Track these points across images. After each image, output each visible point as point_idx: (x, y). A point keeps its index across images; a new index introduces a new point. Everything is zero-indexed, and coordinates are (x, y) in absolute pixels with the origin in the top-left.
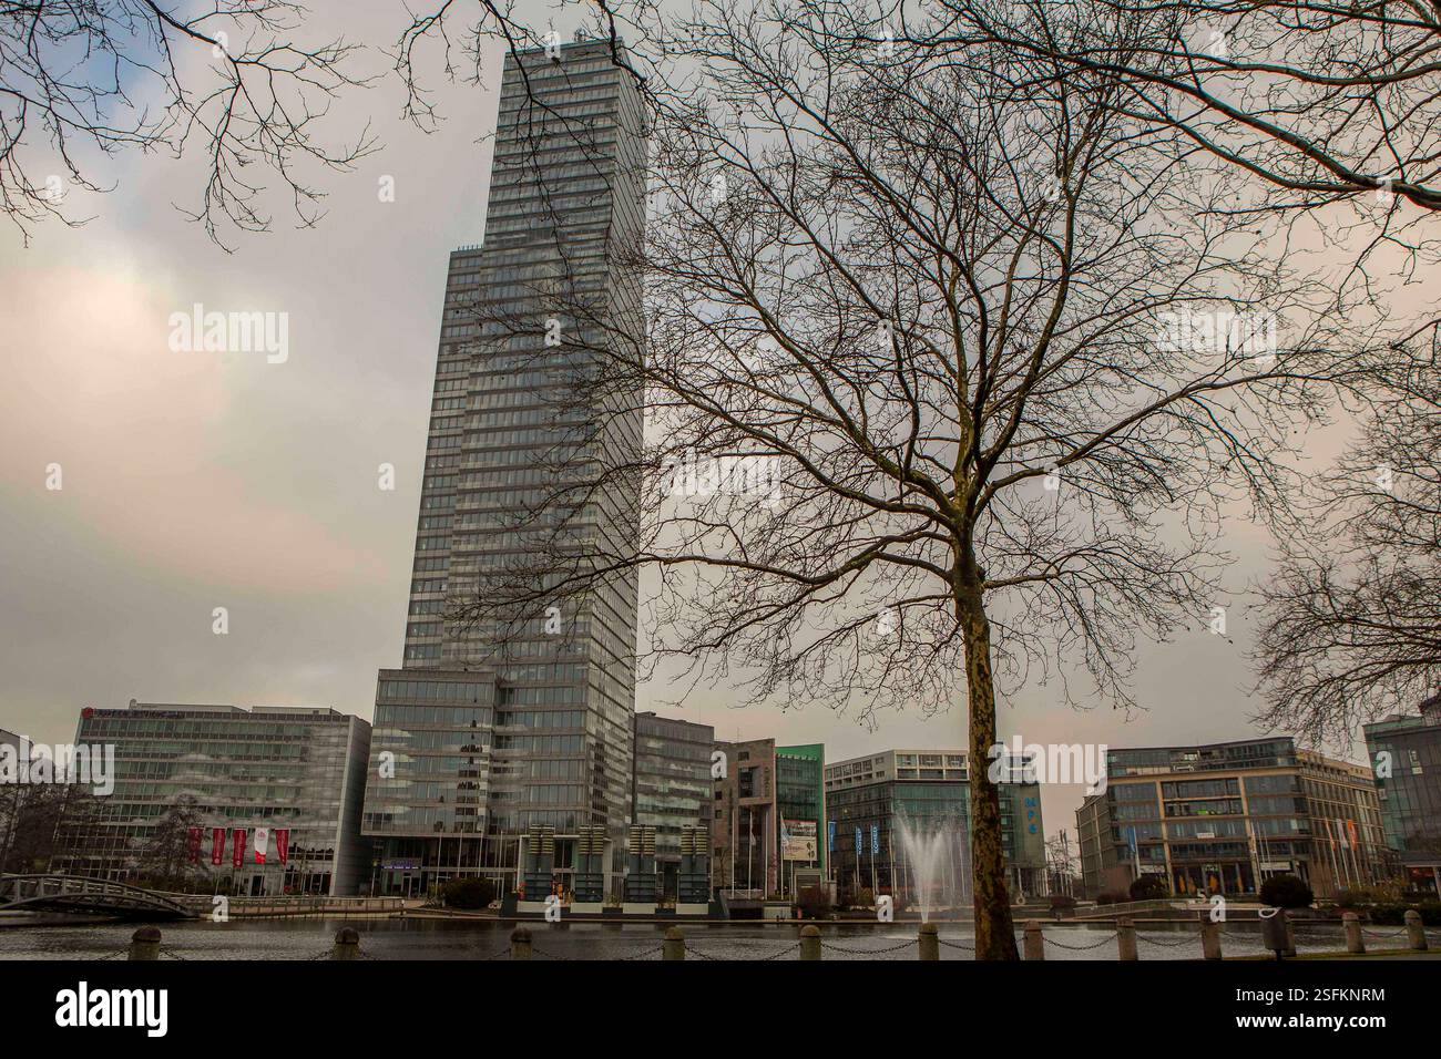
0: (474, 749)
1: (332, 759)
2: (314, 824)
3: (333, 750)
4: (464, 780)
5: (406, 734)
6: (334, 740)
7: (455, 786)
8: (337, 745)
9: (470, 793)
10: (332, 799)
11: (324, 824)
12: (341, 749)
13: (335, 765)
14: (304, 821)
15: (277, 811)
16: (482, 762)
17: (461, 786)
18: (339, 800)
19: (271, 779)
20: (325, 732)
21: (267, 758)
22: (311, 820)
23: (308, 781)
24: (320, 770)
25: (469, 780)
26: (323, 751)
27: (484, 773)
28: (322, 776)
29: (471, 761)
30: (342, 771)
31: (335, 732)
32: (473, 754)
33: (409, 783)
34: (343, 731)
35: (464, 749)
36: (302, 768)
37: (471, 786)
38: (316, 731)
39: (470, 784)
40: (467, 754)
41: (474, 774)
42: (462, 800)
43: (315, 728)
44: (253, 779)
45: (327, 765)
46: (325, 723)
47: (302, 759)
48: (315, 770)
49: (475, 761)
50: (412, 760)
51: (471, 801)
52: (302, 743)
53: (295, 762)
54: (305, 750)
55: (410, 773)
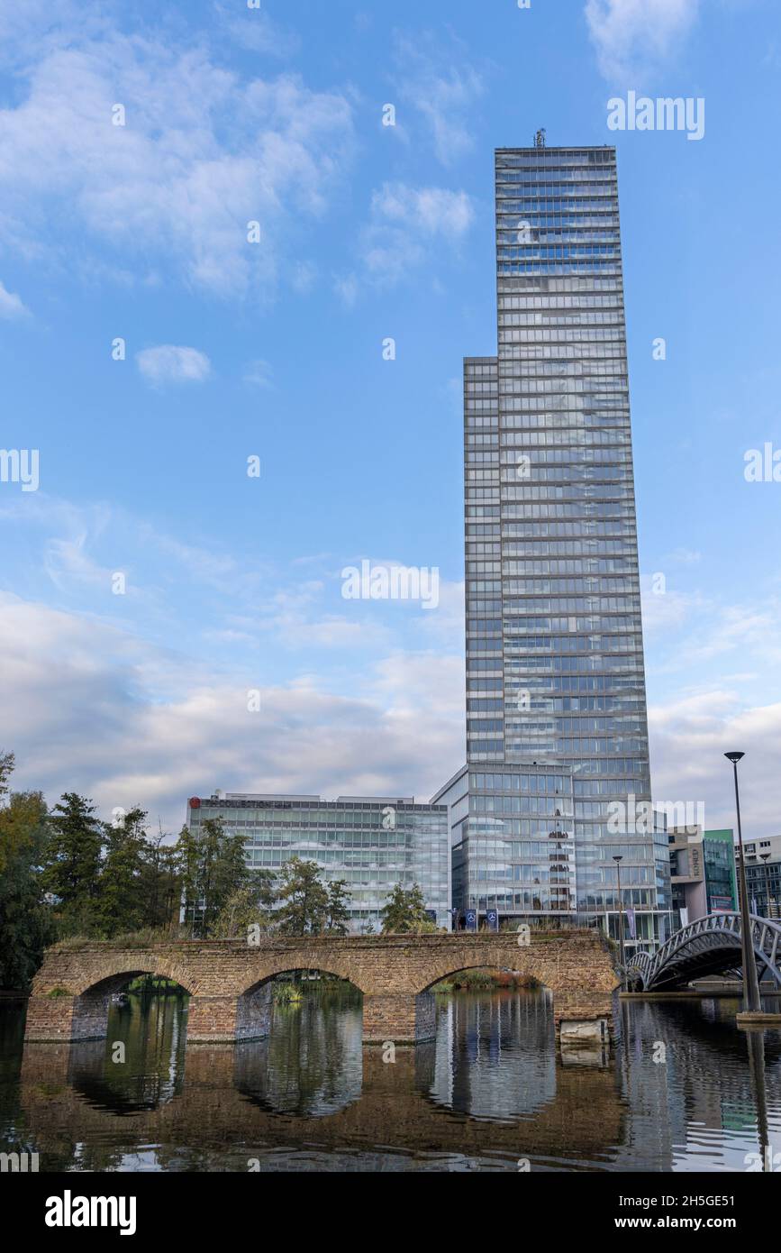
0: (560, 835)
1: (435, 846)
3: (436, 837)
4: (556, 863)
5: (499, 822)
6: (435, 828)
7: (547, 869)
8: (439, 833)
9: (559, 875)
10: (440, 882)
12: (443, 836)
13: (439, 850)
16: (568, 847)
17: (553, 869)
18: (447, 882)
19: (381, 864)
20: (426, 821)
21: (376, 845)
23: (416, 866)
24: (425, 855)
25: (560, 863)
26: (426, 838)
27: (572, 857)
28: (428, 861)
29: (559, 846)
30: (446, 857)
31: (435, 820)
32: (560, 840)
33: (508, 867)
34: (443, 819)
35: (552, 835)
36: (408, 854)
37: (562, 869)
39: (561, 866)
40: (555, 840)
41: (563, 857)
42: (555, 881)
43: (416, 817)
44: (365, 864)
45: (431, 851)
46: (425, 812)
47: (408, 846)
48: (420, 855)
49: (563, 847)
50: (507, 846)
51: (564, 881)
52: (406, 831)
53: (402, 849)
54: (409, 838)
55: (506, 856)
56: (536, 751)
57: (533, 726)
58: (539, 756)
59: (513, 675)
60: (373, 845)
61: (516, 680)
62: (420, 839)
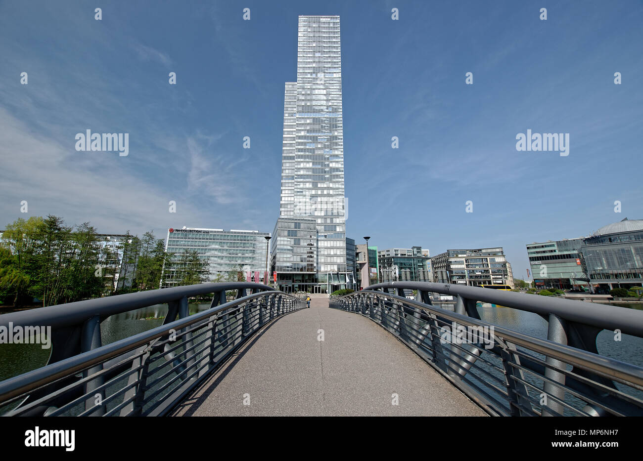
0: (311, 245)
4: (309, 255)
5: (289, 240)
6: (264, 241)
7: (306, 256)
9: (311, 259)
10: (265, 261)
14: (255, 268)
15: (246, 265)
16: (314, 249)
17: (308, 257)
19: (243, 254)
20: (261, 238)
21: (241, 247)
22: (258, 268)
23: (256, 255)
24: (260, 251)
25: (311, 255)
26: (261, 245)
27: (315, 253)
28: (261, 253)
29: (311, 249)
32: (311, 246)
33: (291, 256)
35: (309, 245)
36: (254, 251)
37: (311, 257)
41: (312, 253)
43: (257, 237)
44: (237, 254)
45: (262, 249)
46: (261, 235)
47: (254, 248)
50: (291, 248)
51: (312, 261)
52: (253, 242)
53: (251, 248)
54: (254, 244)
55: (291, 252)
62: (259, 245)
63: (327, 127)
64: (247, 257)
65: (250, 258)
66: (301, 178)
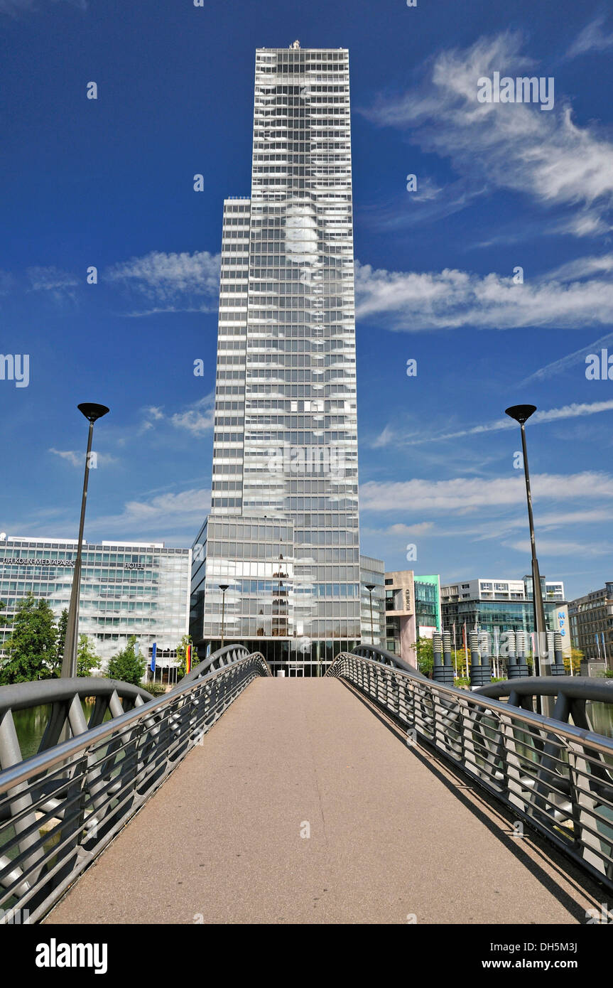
0: (283, 575)
1: (177, 582)
2: (168, 630)
3: (178, 575)
4: (277, 598)
5: (232, 563)
6: (178, 567)
7: (270, 602)
8: (181, 572)
9: (280, 608)
10: (179, 612)
11: (175, 630)
12: (184, 575)
13: (180, 586)
14: (159, 628)
15: (139, 620)
16: (289, 585)
17: (275, 603)
18: (185, 612)
19: (131, 597)
20: (170, 562)
21: (128, 581)
22: (164, 628)
23: (160, 598)
24: (168, 590)
25: (281, 598)
26: (169, 576)
27: (291, 593)
28: (170, 594)
29: (281, 585)
30: (186, 591)
31: (178, 561)
32: (282, 579)
33: (237, 600)
34: (185, 561)
35: (276, 575)
36: (155, 589)
37: (282, 603)
38: (163, 560)
39: (281, 600)
40: (277, 579)
41: (283, 593)
42: (276, 612)
43: (163, 559)
44: (117, 596)
45: (174, 586)
46: (170, 555)
47: (154, 582)
48: (164, 590)
49: (284, 585)
50: (238, 583)
51: (283, 613)
52: (153, 569)
53: (150, 584)
54: (156, 575)
55: (237, 593)
56: (267, 507)
57: (266, 487)
58: (269, 511)
59: (252, 446)
60: (125, 580)
61: (254, 450)
62: (164, 576)
63: (320, 302)
64: (140, 604)
65: (147, 604)
66: (261, 422)
